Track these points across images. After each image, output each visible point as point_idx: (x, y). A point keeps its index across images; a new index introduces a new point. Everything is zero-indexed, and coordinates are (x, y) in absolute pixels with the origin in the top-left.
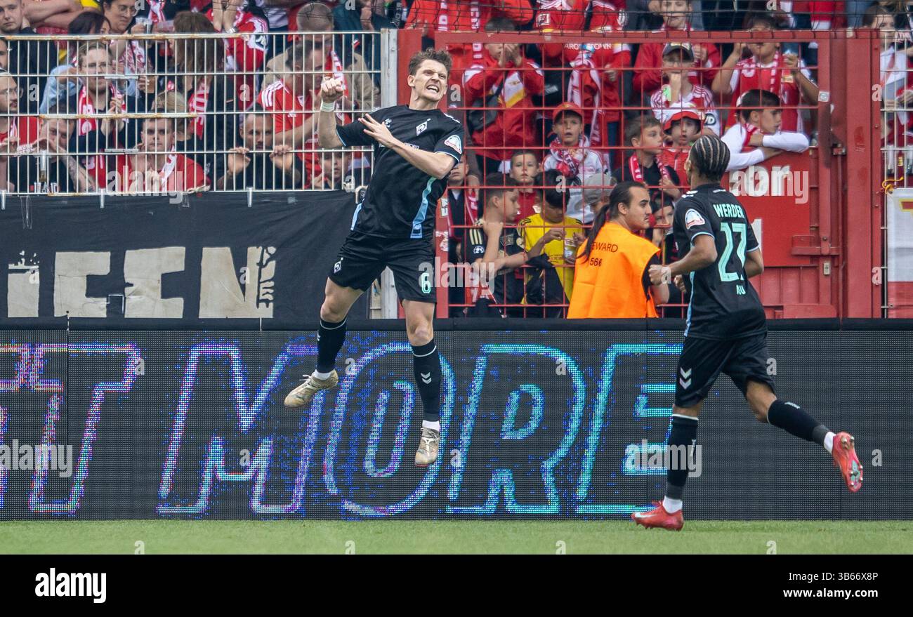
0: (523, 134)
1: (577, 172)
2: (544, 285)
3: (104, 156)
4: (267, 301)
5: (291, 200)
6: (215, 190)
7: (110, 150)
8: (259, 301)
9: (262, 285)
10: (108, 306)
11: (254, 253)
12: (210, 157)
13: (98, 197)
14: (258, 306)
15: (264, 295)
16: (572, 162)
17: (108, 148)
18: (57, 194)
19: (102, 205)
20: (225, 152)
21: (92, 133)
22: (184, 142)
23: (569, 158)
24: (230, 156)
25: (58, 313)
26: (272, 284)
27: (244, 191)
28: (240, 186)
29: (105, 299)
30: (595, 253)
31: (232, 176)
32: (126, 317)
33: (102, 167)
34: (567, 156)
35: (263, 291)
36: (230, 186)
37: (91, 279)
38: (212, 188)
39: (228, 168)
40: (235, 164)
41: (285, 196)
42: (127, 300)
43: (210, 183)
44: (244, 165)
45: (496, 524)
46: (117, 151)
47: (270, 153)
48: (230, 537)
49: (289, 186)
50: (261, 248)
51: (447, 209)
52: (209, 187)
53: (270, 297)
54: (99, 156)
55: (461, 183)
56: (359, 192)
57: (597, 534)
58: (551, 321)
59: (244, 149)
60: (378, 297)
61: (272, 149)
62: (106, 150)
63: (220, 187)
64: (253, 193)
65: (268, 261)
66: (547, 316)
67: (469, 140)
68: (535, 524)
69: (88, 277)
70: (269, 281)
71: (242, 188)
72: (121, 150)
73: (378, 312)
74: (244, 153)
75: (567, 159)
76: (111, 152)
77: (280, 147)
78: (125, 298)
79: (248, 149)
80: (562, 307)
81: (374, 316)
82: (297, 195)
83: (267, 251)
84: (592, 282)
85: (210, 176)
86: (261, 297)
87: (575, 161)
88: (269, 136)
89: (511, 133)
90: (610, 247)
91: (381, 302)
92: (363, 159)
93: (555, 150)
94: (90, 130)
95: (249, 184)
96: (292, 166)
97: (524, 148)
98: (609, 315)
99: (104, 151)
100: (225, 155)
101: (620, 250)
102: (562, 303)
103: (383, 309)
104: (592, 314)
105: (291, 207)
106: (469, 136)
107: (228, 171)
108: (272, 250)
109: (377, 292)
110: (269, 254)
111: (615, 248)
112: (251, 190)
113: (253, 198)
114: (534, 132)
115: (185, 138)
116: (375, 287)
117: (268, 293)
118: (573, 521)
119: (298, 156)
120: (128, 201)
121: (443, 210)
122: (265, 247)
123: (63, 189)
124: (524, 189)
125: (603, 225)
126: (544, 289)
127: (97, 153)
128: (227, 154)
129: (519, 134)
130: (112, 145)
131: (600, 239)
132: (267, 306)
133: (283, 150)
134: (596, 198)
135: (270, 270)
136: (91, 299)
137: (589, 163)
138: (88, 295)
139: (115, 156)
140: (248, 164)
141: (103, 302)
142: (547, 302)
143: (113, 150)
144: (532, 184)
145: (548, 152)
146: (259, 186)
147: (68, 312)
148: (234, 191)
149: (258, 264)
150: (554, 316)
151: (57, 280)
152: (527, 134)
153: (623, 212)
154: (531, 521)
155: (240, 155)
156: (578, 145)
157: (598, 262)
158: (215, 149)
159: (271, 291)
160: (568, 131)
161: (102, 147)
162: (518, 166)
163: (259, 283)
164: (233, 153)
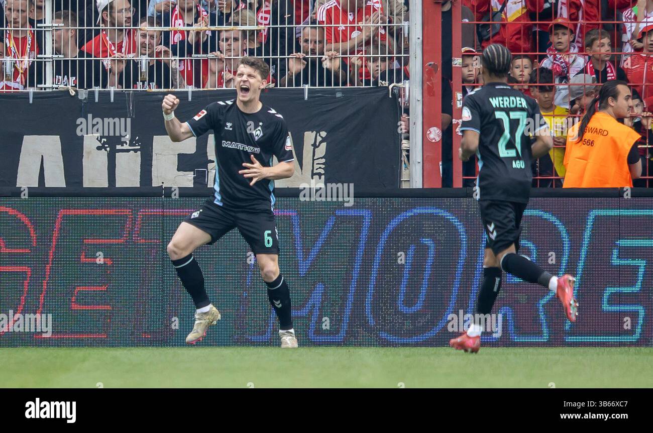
0: (521, 43)
1: (568, 72)
2: (538, 162)
3: (191, 61)
4: (320, 175)
5: (339, 95)
6: (279, 87)
7: (196, 55)
8: (313, 174)
9: (316, 162)
10: (194, 178)
11: (309, 137)
12: (275, 61)
13: (187, 92)
14: (312, 178)
15: (317, 169)
16: (564, 64)
17: (195, 54)
18: (154, 90)
19: (190, 99)
20: (286, 56)
21: (182, 42)
22: (254, 49)
23: (562, 60)
24: (290, 60)
25: (155, 184)
26: (323, 161)
27: (302, 87)
28: (298, 84)
29: (192, 173)
30: (588, 136)
31: (293, 76)
32: (208, 187)
33: (189, 69)
34: (560, 58)
35: (316, 166)
36: (290, 84)
37: (181, 156)
38: (276, 85)
39: (288, 70)
40: (295, 66)
41: (333, 92)
42: (209, 173)
43: (275, 81)
44: (302, 67)
45: (500, 350)
46: (201, 56)
47: (322, 58)
48: (290, 360)
49: (337, 84)
50: (315, 132)
51: (461, 102)
52: (274, 84)
53: (322, 171)
54: (187, 60)
55: (473, 81)
56: (392, 88)
57: (580, 358)
58: (544, 190)
59: (301, 55)
60: (407, 171)
61: (323, 54)
62: (193, 55)
63: (282, 85)
64: (309, 89)
65: (320, 143)
66: (540, 186)
67: (479, 47)
68: (531, 350)
69: (179, 155)
70: (322, 158)
71: (300, 86)
72: (205, 55)
73: (407, 183)
74: (301, 57)
75: (561, 61)
76: (197, 57)
77: (330, 53)
78: (208, 172)
79: (305, 55)
80: (553, 179)
81: (404, 186)
82: (343, 91)
83: (320, 135)
84: (585, 158)
85: (275, 76)
86: (315, 171)
87: (566, 63)
88: (321, 45)
89: (512, 41)
90: (600, 132)
91: (410, 175)
92: (395, 62)
93: (551, 55)
94: (180, 39)
95: (306, 82)
96: (339, 68)
97: (522, 53)
98: (598, 185)
99: (191, 57)
100: (286, 59)
101: (610, 135)
102: (553, 176)
103: (411, 181)
104: (584, 185)
105: (340, 99)
106: (479, 43)
107: (289, 72)
108: (324, 134)
109: (406, 167)
110: (322, 137)
111: (605, 133)
112: (307, 87)
113: (308, 93)
114: (530, 41)
115: (255, 46)
116: (405, 163)
117: (320, 168)
118: (561, 348)
119: (344, 60)
120: (210, 96)
121: (458, 102)
122: (318, 132)
123: (159, 86)
124: (522, 86)
125: (594, 114)
126: (538, 165)
127: (186, 58)
128: (288, 59)
129: (517, 42)
130: (197, 52)
131: (592, 124)
132: (320, 178)
133: (332, 55)
134: (581, 93)
135: (322, 150)
136: (181, 173)
137: (577, 65)
138: (179, 170)
139: (200, 60)
140: (304, 66)
141: (190, 175)
142: (540, 175)
143: (199, 55)
144: (528, 82)
145: (545, 57)
146: (313, 84)
147: (163, 183)
148: (294, 87)
149: (312, 145)
150: (546, 186)
151: (154, 157)
152: (525, 43)
153: (612, 104)
154: (527, 348)
155: (298, 59)
156: (568, 51)
157: (591, 143)
158: (279, 55)
159: (323, 166)
160: (560, 40)
161: (190, 54)
162: (517, 68)
163: (314, 160)
164: (293, 58)
